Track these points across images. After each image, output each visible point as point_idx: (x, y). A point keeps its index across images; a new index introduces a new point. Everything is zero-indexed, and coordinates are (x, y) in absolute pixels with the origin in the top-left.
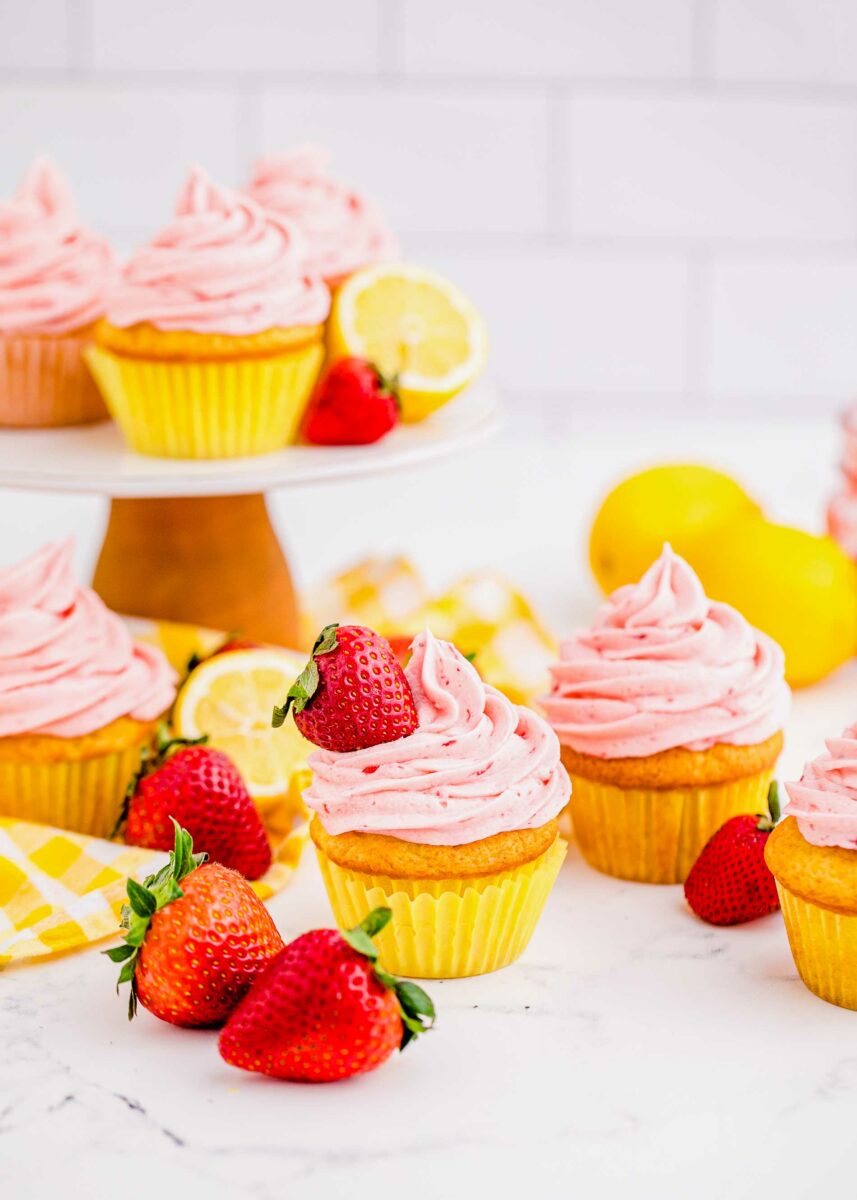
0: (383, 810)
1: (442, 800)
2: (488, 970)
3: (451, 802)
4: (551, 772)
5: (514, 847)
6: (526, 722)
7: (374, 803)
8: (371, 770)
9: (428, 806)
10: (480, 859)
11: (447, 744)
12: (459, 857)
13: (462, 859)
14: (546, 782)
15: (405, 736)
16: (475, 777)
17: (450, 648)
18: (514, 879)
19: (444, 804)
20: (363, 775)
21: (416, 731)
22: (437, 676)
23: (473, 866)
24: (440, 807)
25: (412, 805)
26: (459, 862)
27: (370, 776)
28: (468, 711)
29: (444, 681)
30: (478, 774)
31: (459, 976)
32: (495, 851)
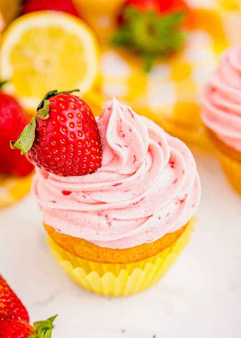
0: (71, 221)
1: (108, 221)
2: (140, 291)
3: (114, 223)
4: (186, 195)
5: (154, 247)
6: (175, 157)
7: (66, 216)
8: (66, 193)
9: (98, 225)
10: (130, 256)
11: (115, 185)
12: (117, 255)
13: (118, 256)
14: (182, 201)
15: (91, 173)
16: (132, 205)
17: (129, 110)
18: (153, 262)
19: (110, 224)
20: (62, 195)
21: (99, 169)
22: (118, 129)
23: (126, 259)
24: (106, 226)
25: (89, 222)
26: (117, 257)
27: (66, 196)
28: (135, 156)
29: (122, 134)
30: (134, 204)
31: (121, 296)
32: (141, 251)
